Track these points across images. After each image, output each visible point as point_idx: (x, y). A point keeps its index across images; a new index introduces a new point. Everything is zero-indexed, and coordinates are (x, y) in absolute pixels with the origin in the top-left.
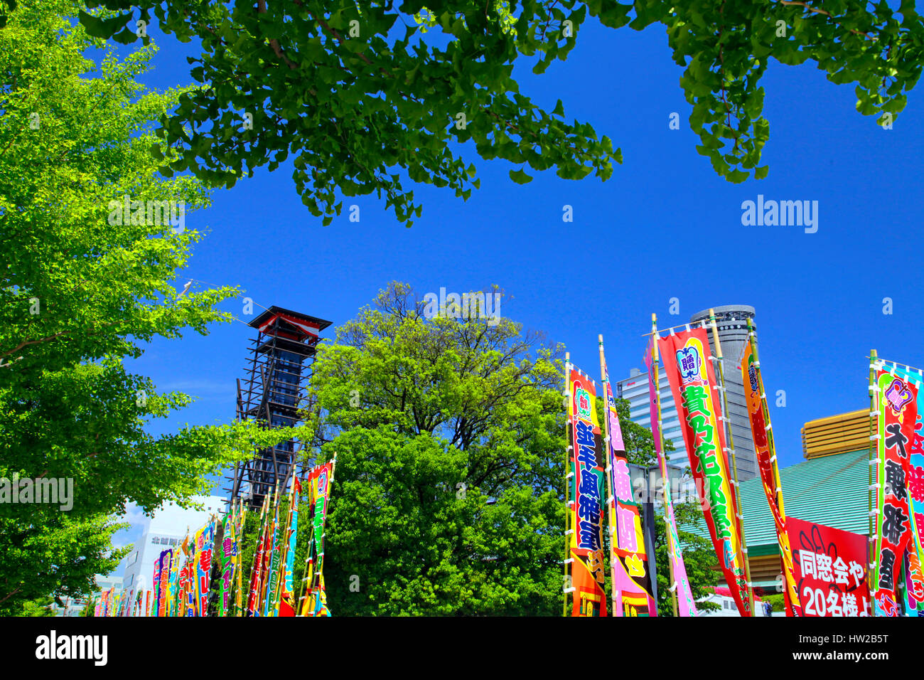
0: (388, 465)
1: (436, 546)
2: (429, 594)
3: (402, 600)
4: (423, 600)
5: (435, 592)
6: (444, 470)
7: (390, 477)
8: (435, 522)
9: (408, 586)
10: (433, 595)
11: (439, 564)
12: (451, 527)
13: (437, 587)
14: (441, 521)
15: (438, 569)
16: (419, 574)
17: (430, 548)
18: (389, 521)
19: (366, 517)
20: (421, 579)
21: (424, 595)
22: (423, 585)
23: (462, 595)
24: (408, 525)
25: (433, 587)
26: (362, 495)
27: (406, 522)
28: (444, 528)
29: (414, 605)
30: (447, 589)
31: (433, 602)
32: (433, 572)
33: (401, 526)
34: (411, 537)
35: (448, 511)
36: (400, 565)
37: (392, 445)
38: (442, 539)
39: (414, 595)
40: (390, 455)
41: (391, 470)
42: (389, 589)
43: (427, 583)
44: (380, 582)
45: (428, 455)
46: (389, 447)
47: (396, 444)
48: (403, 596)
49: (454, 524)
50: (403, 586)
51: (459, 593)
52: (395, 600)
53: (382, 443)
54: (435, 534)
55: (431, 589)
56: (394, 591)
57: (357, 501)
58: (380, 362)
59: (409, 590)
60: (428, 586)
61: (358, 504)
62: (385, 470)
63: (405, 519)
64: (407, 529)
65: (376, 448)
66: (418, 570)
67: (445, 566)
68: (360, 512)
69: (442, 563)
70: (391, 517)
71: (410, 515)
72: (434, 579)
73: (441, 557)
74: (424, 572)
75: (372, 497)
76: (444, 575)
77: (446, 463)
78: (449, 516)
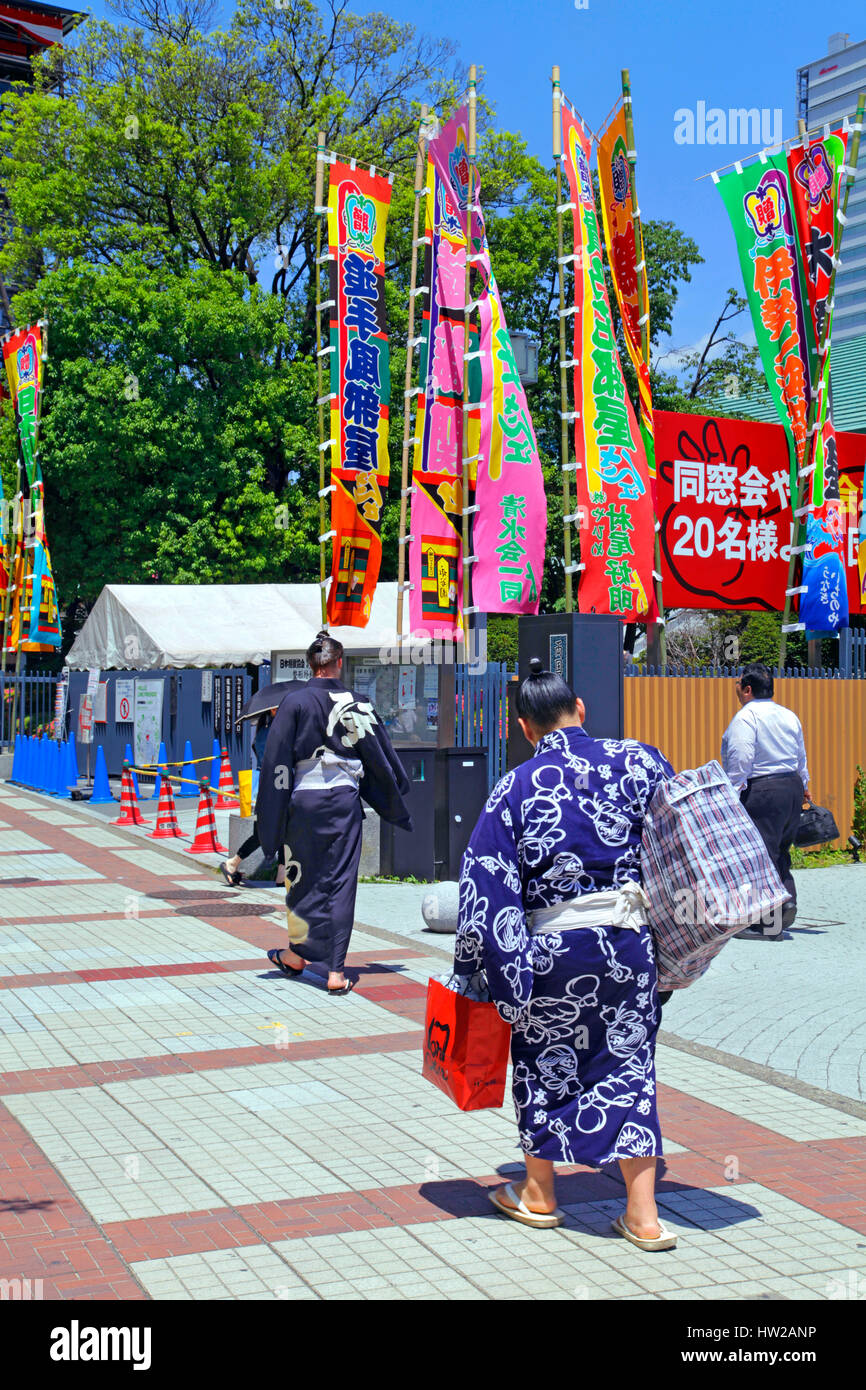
0: (135, 327)
1: (233, 463)
2: (228, 540)
3: (180, 552)
4: (218, 551)
5: (239, 538)
6: (237, 331)
7: (140, 349)
8: (231, 422)
9: (189, 529)
10: (234, 542)
11: (242, 492)
12: (260, 429)
13: (240, 529)
14: (241, 419)
15: (240, 500)
16: (209, 510)
17: (223, 465)
18: (146, 425)
19: (102, 418)
20: (212, 519)
21: (218, 544)
22: (217, 528)
23: (287, 539)
24: (182, 428)
25: (233, 528)
26: (93, 383)
27: (176, 426)
28: (247, 431)
29: (203, 559)
30: (258, 532)
31: (234, 554)
32: (232, 505)
33: (168, 431)
34: (189, 450)
35: (252, 402)
36: (171, 496)
37: (140, 290)
38: (244, 450)
39: (201, 544)
40: (135, 310)
41: (143, 336)
42: (156, 535)
43: (224, 523)
44: (142, 527)
45: (208, 307)
46: (134, 295)
47: (147, 288)
48: (183, 546)
49: (266, 424)
50: (181, 531)
51: (282, 537)
52: (167, 554)
53: (120, 288)
54: (231, 442)
55: (229, 533)
56: (165, 539)
57: (84, 392)
58: (109, 135)
59: (191, 536)
60: (224, 529)
61: (89, 397)
62: (129, 337)
63: (174, 419)
64: (179, 438)
65: (110, 299)
66: (207, 504)
67: (251, 493)
68: (91, 410)
69: (245, 490)
70: (147, 417)
71: (183, 412)
72: (234, 517)
73: (246, 479)
74: (216, 507)
75: (109, 384)
76: (254, 509)
77: (242, 319)
78: (254, 410)
